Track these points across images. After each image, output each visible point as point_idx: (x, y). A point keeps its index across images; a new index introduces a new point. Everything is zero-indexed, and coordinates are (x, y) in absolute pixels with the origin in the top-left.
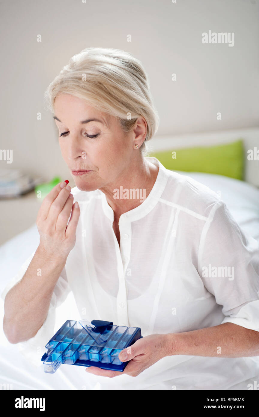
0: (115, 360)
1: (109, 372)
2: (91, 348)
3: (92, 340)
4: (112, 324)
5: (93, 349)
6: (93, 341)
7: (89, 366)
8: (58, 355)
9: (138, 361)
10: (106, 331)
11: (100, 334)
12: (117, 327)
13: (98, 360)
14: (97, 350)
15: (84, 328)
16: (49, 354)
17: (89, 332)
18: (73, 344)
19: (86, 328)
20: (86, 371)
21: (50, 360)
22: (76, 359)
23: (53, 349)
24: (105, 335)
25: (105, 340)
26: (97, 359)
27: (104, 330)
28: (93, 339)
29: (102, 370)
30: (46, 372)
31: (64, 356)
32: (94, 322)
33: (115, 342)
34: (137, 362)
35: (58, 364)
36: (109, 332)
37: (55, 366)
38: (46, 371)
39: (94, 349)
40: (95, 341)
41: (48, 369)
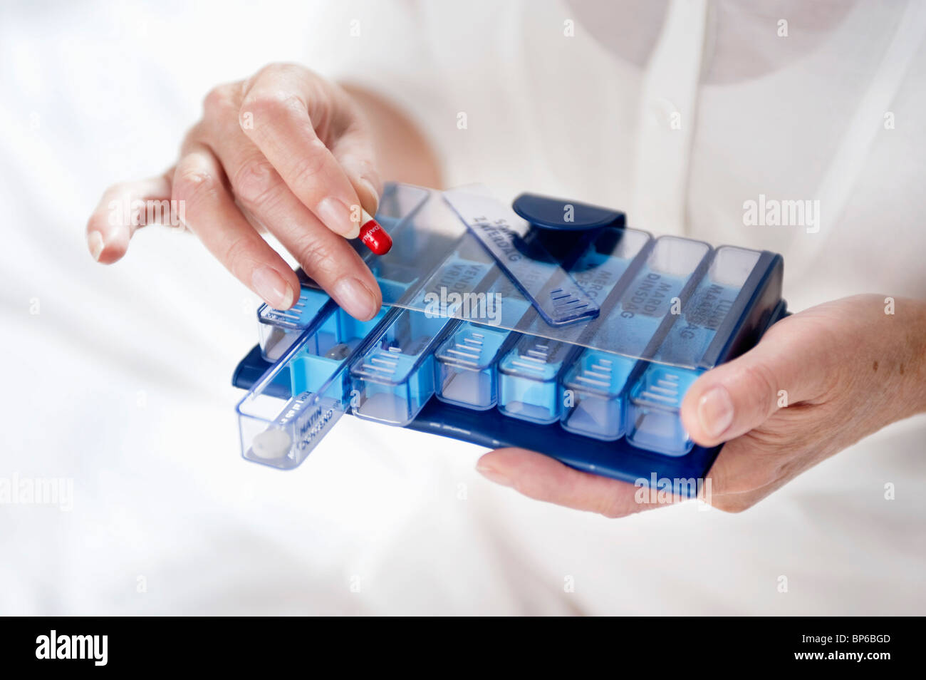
0: (646, 419)
1: (605, 489)
2: (513, 343)
3: (515, 297)
4: (619, 221)
5: (523, 352)
6: (525, 306)
7: (495, 442)
8: (323, 369)
9: (776, 435)
10: (592, 255)
11: (562, 272)
12: (651, 244)
13: (552, 413)
14: (549, 360)
15: (470, 231)
16: (274, 355)
17: (498, 252)
18: (408, 311)
19: (481, 233)
20: (481, 472)
21: (281, 387)
22: (422, 399)
23: (301, 332)
24: (586, 275)
25: (591, 307)
26: (547, 409)
27: (582, 250)
28: (523, 292)
29: (572, 474)
30: (251, 457)
31: (359, 376)
32: (523, 206)
33: (647, 326)
34: (765, 443)
35: (321, 418)
36: (603, 262)
37: (304, 430)
38: (250, 452)
39: (531, 352)
40: (534, 306)
41: (261, 447)
